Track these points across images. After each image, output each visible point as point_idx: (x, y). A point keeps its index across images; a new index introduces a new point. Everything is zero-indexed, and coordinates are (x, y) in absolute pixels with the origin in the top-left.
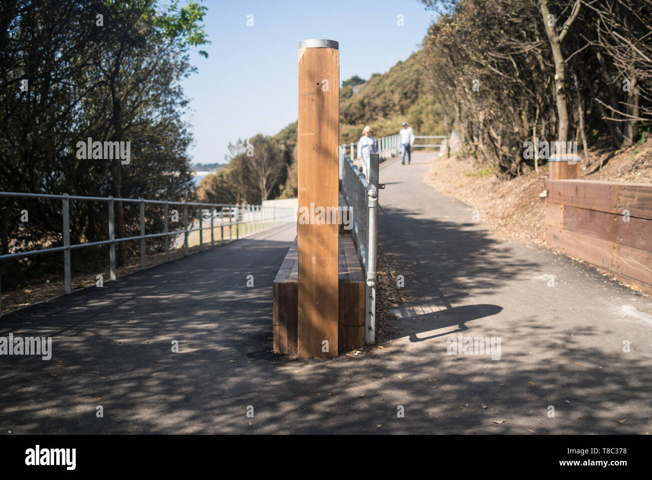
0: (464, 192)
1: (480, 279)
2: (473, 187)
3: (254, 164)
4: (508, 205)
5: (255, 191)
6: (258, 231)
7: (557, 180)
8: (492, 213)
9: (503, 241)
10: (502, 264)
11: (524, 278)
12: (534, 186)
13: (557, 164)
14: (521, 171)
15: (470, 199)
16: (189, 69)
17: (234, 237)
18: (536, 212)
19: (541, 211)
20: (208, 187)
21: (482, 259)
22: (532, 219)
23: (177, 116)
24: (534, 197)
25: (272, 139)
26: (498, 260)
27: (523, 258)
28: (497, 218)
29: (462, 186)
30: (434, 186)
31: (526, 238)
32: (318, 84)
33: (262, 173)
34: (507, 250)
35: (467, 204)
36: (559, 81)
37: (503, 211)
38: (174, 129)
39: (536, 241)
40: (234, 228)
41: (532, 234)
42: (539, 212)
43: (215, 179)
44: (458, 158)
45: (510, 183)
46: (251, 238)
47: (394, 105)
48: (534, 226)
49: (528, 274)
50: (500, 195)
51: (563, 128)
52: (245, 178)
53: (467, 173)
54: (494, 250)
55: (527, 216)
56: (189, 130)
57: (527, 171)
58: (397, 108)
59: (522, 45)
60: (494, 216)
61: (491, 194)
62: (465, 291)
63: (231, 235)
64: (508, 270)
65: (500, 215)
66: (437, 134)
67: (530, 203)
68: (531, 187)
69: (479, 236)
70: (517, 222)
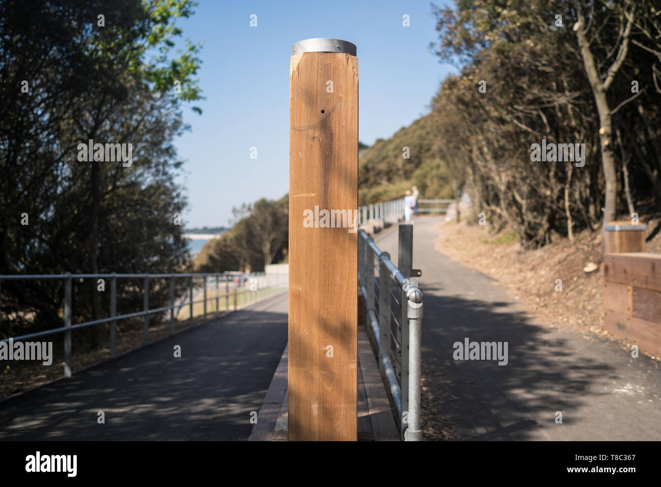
0: (484, 262)
1: (543, 392)
2: (495, 255)
3: (258, 228)
4: (543, 280)
5: (258, 255)
6: (259, 300)
7: (617, 254)
8: (523, 288)
9: (551, 329)
10: (563, 366)
11: (601, 391)
12: (572, 257)
13: (616, 234)
14: (550, 239)
15: (493, 271)
16: (182, 127)
17: (232, 308)
18: (582, 290)
19: (589, 289)
20: (211, 252)
21: (534, 357)
22: (578, 299)
23: (170, 178)
24: (574, 271)
25: (276, 203)
26: (556, 359)
27: (587, 355)
28: (532, 295)
29: (480, 255)
30: (449, 254)
31: (578, 324)
32: (323, 112)
33: (265, 237)
34: (561, 343)
35: (490, 276)
36: (605, 136)
37: (538, 286)
38: (167, 192)
39: (592, 329)
40: (231, 299)
41: (584, 319)
42: (586, 290)
43: (218, 243)
44: (469, 223)
45: (539, 253)
46: (249, 309)
47: (398, 170)
48: (584, 308)
49: (605, 384)
50: (530, 267)
51: (611, 191)
52: (250, 242)
53: (483, 239)
54: (545, 343)
55: (570, 294)
56: (183, 193)
57: (557, 239)
58: (401, 172)
59: (555, 97)
60: (527, 293)
61: (517, 265)
62: (529, 416)
63: (227, 305)
64: (574, 375)
65: (534, 291)
66: (443, 198)
67: (572, 278)
68: (569, 258)
69: (517, 321)
70: (559, 302)
